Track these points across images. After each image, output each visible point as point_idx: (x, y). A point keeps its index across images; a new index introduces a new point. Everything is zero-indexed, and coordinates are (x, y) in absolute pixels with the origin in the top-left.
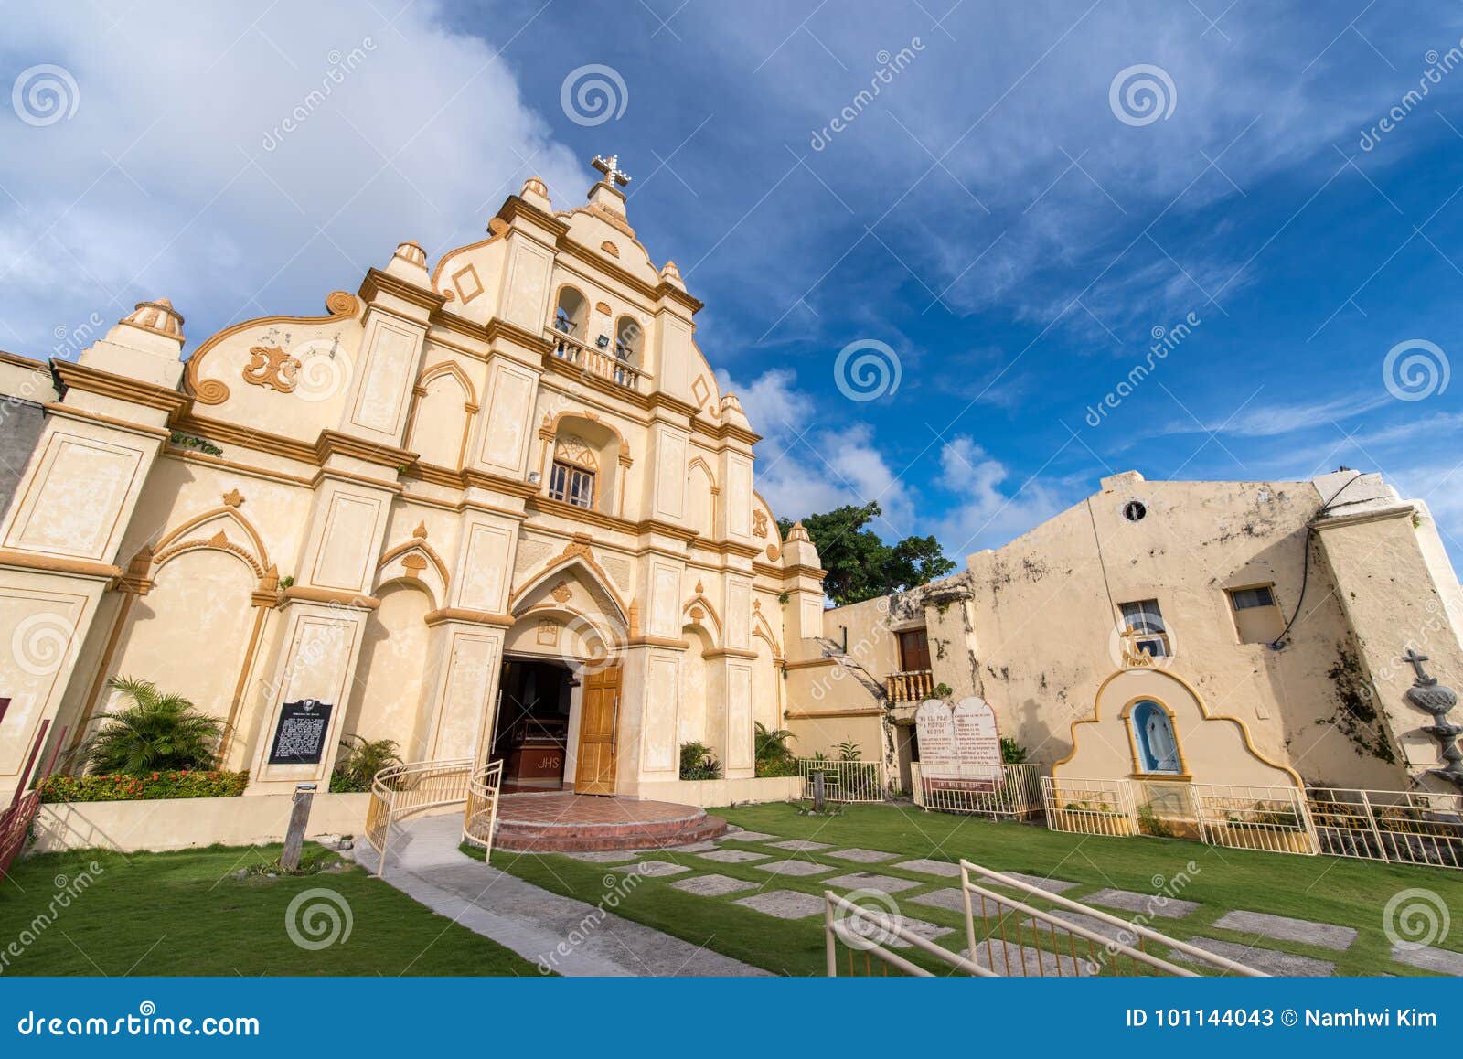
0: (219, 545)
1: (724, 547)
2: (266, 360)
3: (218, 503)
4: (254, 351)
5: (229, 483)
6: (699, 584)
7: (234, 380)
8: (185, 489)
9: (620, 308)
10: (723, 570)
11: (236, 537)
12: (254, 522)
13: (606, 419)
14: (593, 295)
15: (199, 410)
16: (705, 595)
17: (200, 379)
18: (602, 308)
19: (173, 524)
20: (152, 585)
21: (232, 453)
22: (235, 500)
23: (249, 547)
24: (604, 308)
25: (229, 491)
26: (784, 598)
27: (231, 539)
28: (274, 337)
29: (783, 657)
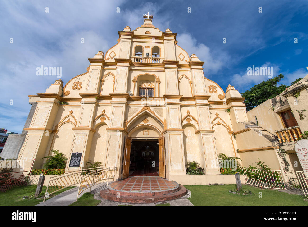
0: (69, 122)
2: (76, 84)
3: (69, 113)
4: (74, 83)
5: (71, 109)
7: (71, 90)
8: (64, 112)
9: (152, 45)
10: (196, 105)
11: (72, 120)
12: (74, 116)
13: (151, 73)
14: (144, 45)
15: (65, 97)
16: (190, 114)
17: (66, 91)
18: (147, 47)
19: (62, 118)
20: (58, 131)
21: (71, 103)
22: (72, 112)
23: (74, 121)
24: (148, 47)
25: (70, 111)
26: (228, 110)
27: (71, 120)
28: (77, 80)
29: (232, 131)
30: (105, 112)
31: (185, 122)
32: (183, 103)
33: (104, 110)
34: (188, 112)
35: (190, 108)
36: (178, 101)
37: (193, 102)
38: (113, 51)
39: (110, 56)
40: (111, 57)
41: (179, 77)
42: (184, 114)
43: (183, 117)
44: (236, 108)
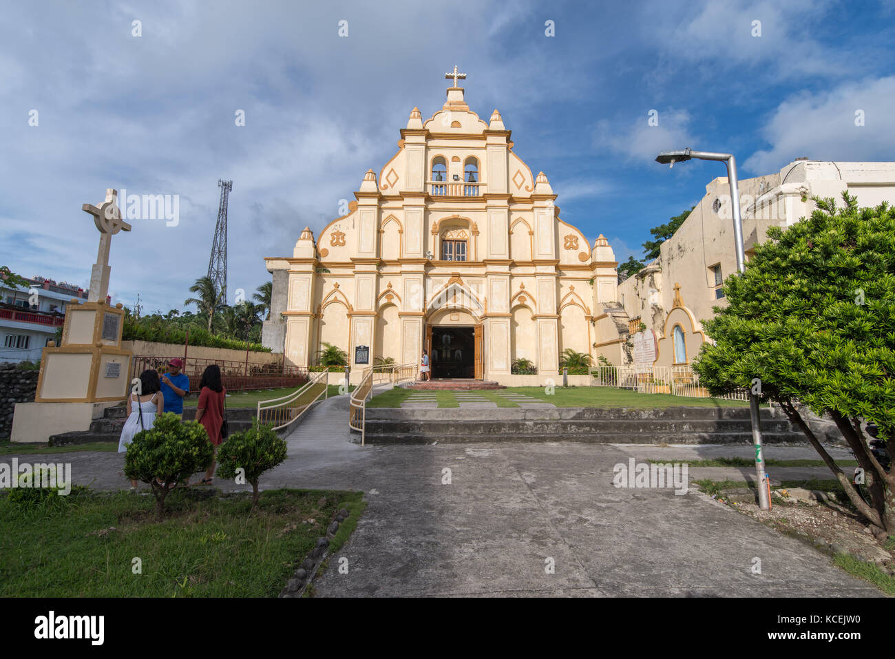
0: (336, 301)
1: (534, 263)
2: (335, 236)
3: (333, 288)
4: (332, 234)
5: (335, 280)
6: (522, 284)
7: (329, 247)
8: (325, 285)
9: (463, 155)
10: (535, 275)
11: (340, 298)
12: (343, 292)
13: (463, 215)
14: (448, 154)
15: (323, 260)
16: (525, 289)
17: (320, 249)
18: (455, 159)
19: (324, 296)
20: (323, 315)
21: (333, 271)
22: (337, 286)
23: (344, 300)
24: (456, 159)
25: (335, 283)
26: (591, 282)
27: (339, 299)
28: (336, 228)
29: (592, 315)
30: (391, 287)
31: (516, 303)
32: (515, 271)
33: (390, 283)
34: (522, 287)
35: (525, 280)
36: (505, 269)
37: (531, 270)
38: (392, 170)
39: (388, 180)
40: (390, 184)
41: (512, 222)
42: (516, 290)
43: (513, 294)
44: (602, 279)
